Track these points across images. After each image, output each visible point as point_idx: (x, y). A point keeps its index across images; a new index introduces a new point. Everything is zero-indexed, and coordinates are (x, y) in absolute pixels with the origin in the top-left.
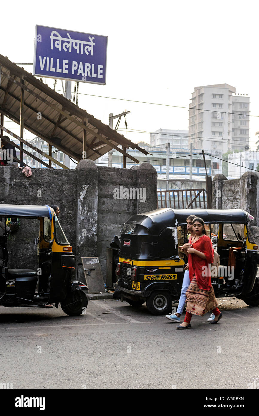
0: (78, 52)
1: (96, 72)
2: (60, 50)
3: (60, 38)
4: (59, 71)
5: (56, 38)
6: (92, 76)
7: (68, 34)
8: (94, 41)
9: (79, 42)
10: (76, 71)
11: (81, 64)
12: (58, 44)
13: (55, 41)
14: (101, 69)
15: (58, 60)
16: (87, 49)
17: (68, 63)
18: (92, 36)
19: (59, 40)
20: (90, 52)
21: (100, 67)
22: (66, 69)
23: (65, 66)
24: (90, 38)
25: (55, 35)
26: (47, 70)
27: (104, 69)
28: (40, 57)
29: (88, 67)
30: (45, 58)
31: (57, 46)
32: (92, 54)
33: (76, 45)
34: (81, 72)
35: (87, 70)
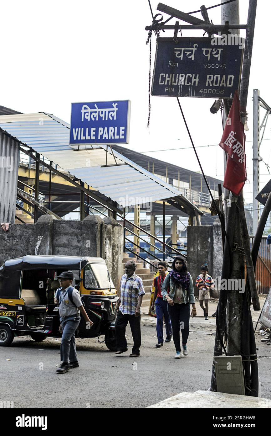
0: (103, 119)
1: (118, 134)
2: (89, 120)
3: (89, 110)
4: (88, 138)
5: (86, 111)
6: (115, 138)
7: (96, 105)
8: (117, 107)
9: (104, 110)
10: (102, 136)
11: (106, 129)
12: (87, 116)
13: (85, 113)
14: (123, 130)
15: (87, 129)
16: (111, 115)
17: (95, 130)
18: (115, 102)
19: (88, 112)
20: (113, 117)
21: (122, 128)
22: (93, 135)
23: (93, 133)
24: (113, 104)
25: (85, 108)
26: (79, 139)
27: (125, 130)
28: (74, 129)
29: (112, 131)
30: (77, 129)
31: (86, 117)
32: (115, 119)
33: (102, 113)
34: (105, 136)
35: (111, 133)
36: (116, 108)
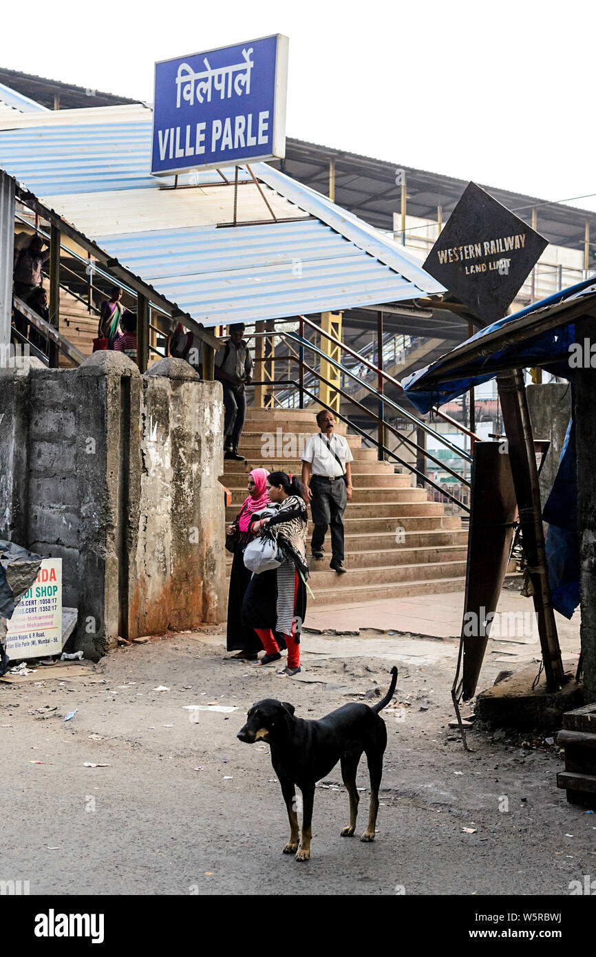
0: (222, 97)
1: (255, 134)
2: (192, 103)
3: (193, 76)
4: (190, 152)
5: (185, 79)
6: (248, 145)
8: (251, 57)
9: (223, 71)
10: (219, 142)
12: (188, 92)
13: (184, 85)
14: (265, 121)
15: (188, 128)
16: (240, 82)
17: (205, 128)
18: (247, 45)
19: (189, 82)
20: (244, 88)
21: (264, 115)
22: (201, 144)
23: (200, 137)
24: (243, 52)
25: (185, 73)
26: (171, 157)
27: (270, 121)
28: (160, 133)
29: (240, 125)
30: (167, 131)
31: (187, 97)
32: (248, 91)
33: (220, 82)
34: (227, 141)
35: (239, 132)
36: (251, 60)
